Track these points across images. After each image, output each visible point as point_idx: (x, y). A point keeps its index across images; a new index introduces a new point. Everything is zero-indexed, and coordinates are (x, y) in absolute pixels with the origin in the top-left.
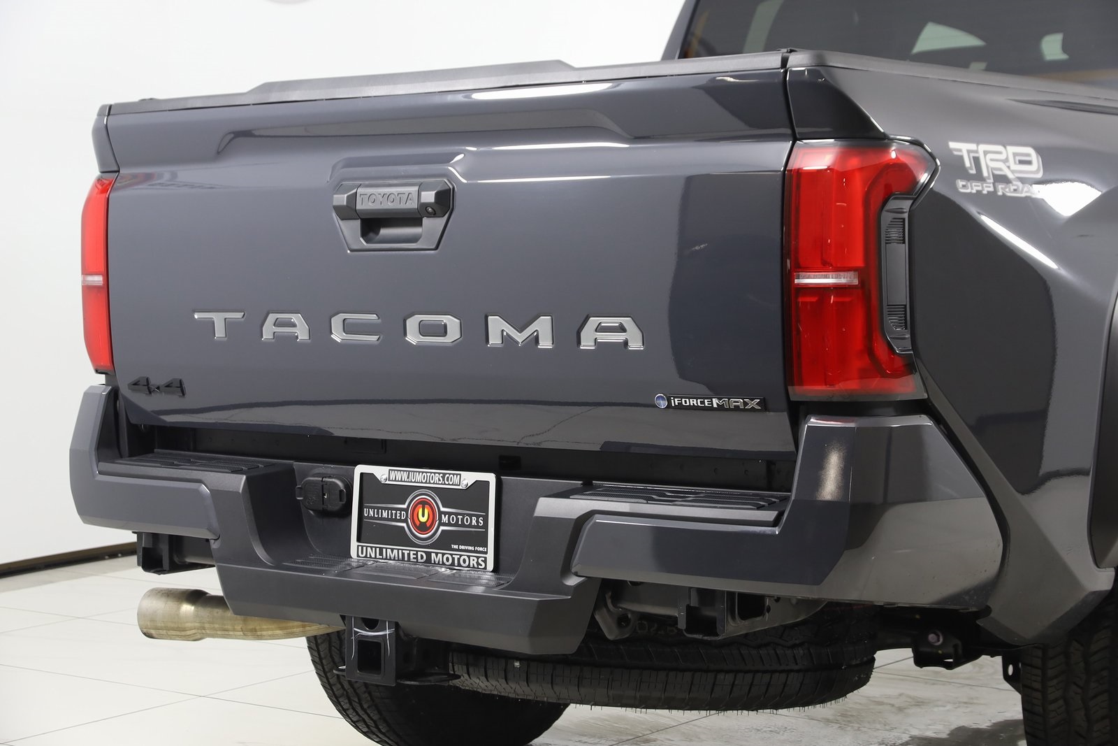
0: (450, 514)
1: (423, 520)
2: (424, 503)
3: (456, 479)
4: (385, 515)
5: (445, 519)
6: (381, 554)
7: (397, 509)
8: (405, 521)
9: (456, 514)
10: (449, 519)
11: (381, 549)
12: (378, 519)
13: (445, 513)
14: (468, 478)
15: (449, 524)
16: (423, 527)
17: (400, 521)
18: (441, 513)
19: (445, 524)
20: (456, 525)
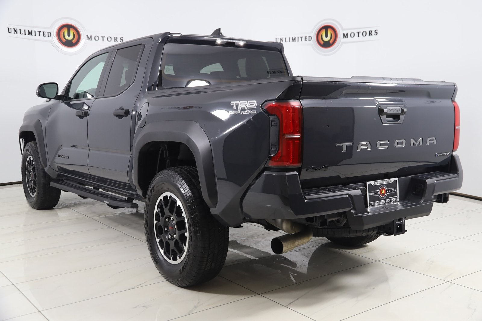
0: (389, 190)
1: (383, 193)
2: (383, 189)
3: (389, 181)
4: (374, 194)
5: (388, 191)
6: (375, 204)
7: (376, 192)
8: (379, 194)
9: (390, 190)
10: (389, 191)
11: (375, 203)
12: (372, 195)
13: (388, 190)
14: (392, 180)
15: (389, 192)
16: (383, 195)
17: (378, 194)
18: (387, 190)
19: (388, 193)
20: (390, 192)
